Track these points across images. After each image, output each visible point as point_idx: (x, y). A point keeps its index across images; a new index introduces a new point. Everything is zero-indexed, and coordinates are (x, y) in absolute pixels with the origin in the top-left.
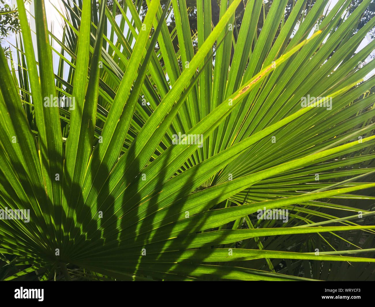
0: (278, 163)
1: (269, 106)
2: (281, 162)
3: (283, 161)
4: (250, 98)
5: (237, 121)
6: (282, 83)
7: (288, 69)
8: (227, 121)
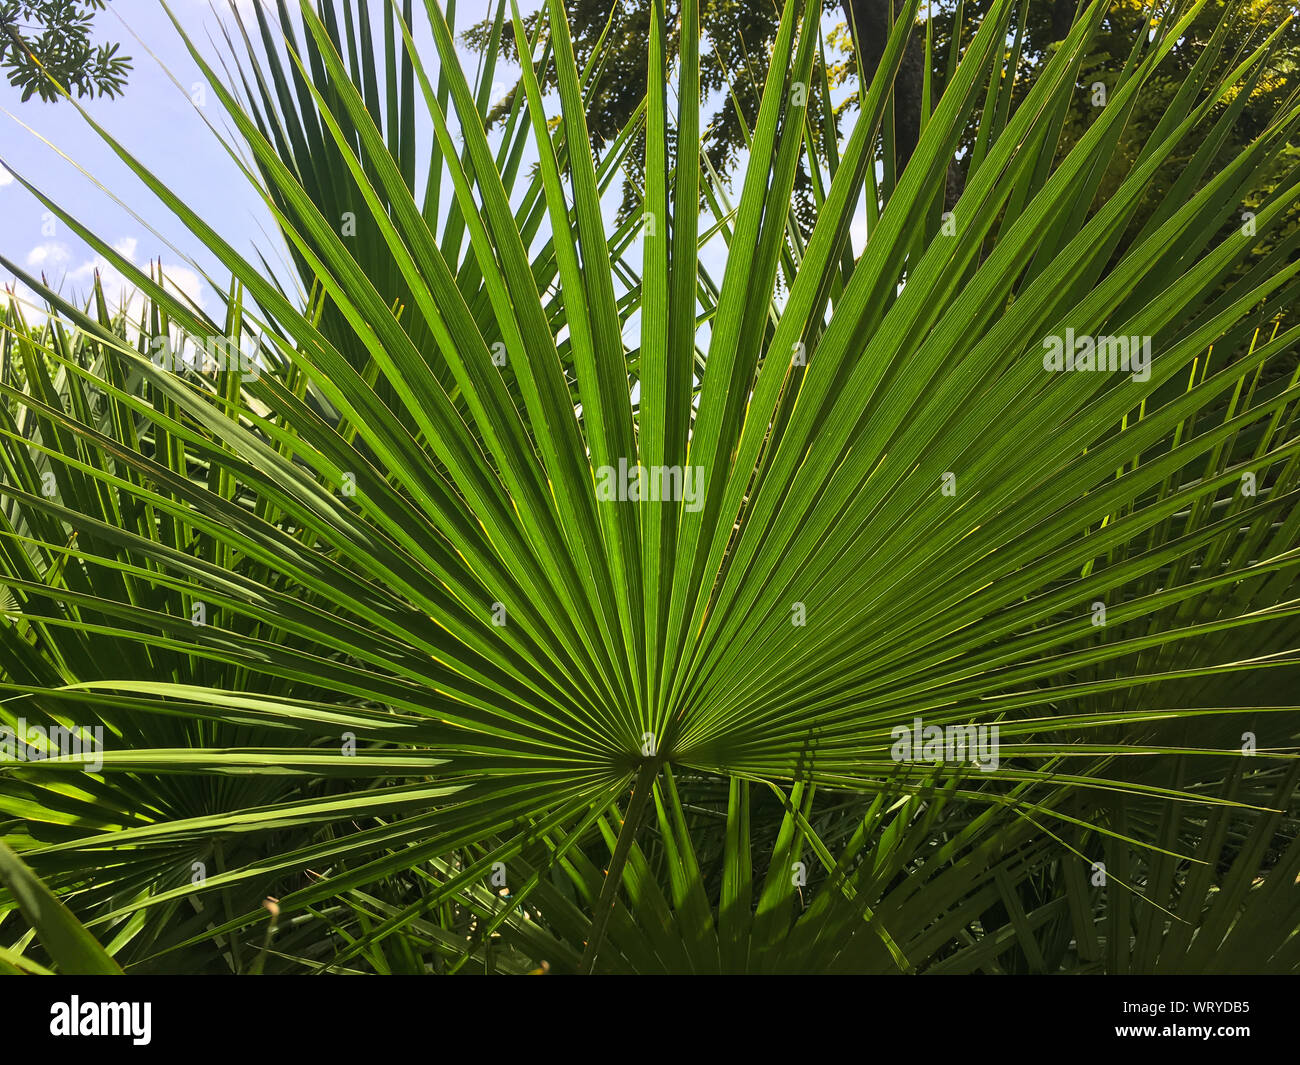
0: (875, 653)
1: (802, 509)
2: (886, 647)
3: (890, 645)
4: (729, 505)
5: (698, 573)
6: (832, 440)
7: (843, 396)
8: (667, 576)
